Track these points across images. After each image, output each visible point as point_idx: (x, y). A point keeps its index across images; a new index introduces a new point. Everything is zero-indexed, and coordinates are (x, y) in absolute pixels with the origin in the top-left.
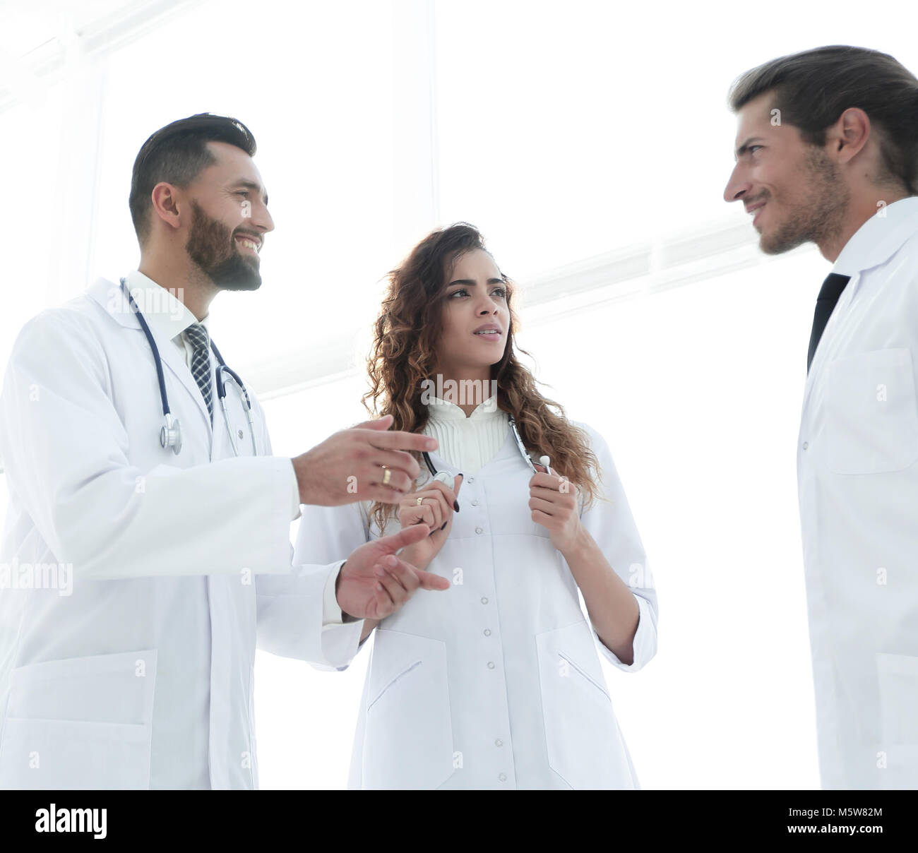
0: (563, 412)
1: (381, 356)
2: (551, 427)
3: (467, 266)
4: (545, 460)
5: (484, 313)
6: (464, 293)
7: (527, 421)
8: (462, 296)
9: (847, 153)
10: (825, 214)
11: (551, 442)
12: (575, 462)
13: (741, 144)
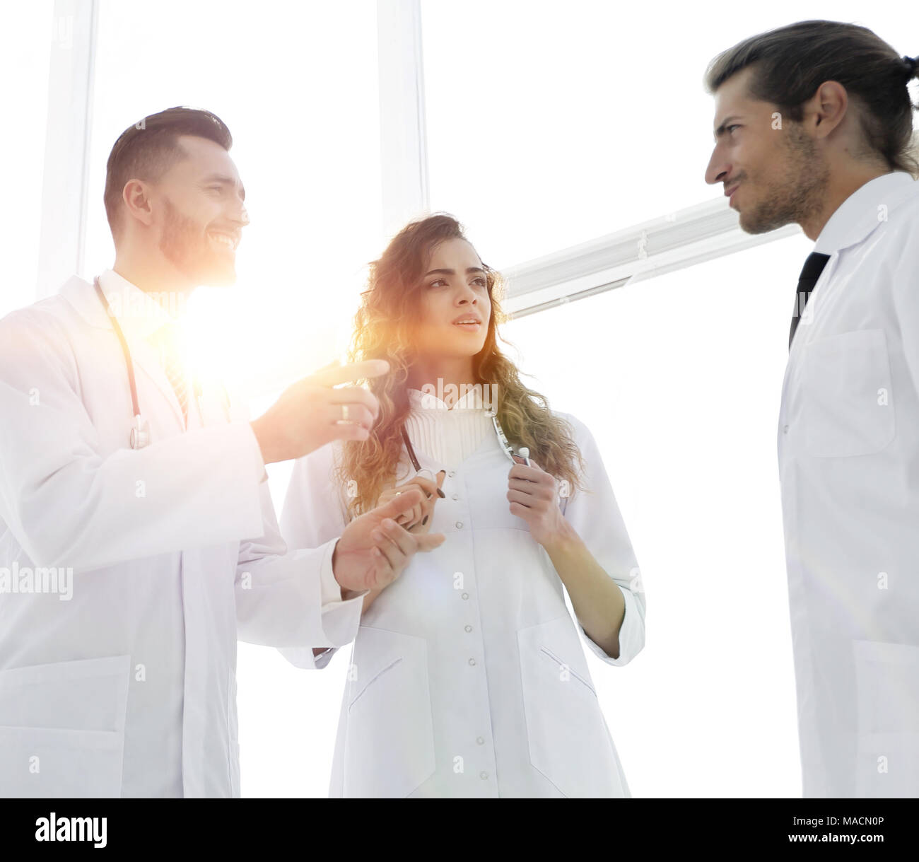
0: (546, 403)
1: (361, 348)
2: (533, 419)
3: (445, 255)
4: (525, 452)
5: (463, 302)
6: (443, 283)
7: (509, 412)
8: (440, 286)
9: (825, 127)
10: (805, 192)
11: (532, 434)
12: (557, 454)
13: (719, 124)
